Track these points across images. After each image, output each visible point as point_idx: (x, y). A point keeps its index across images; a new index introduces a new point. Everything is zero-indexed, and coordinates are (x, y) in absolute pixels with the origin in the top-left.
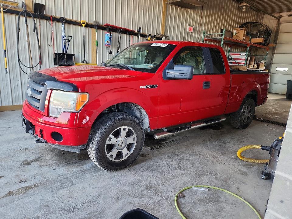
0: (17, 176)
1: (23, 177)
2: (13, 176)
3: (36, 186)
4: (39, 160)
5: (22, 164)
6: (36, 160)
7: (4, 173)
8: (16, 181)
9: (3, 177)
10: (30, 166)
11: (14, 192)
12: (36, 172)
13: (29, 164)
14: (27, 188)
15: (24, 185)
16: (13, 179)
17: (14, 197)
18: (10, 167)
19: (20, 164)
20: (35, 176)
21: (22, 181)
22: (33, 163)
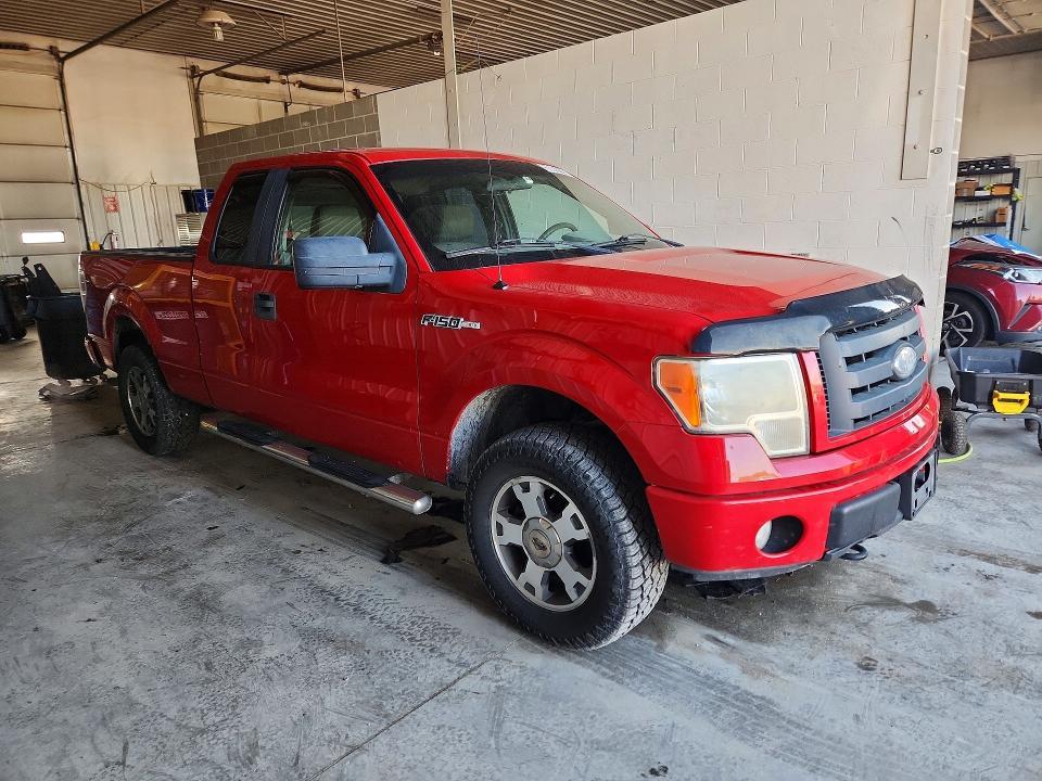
0: (988, 594)
1: (976, 583)
2: (999, 599)
3: (964, 553)
4: (884, 598)
5: (944, 617)
6: (891, 603)
7: (1018, 620)
8: (1000, 584)
9: (1029, 613)
10: (928, 597)
11: (1021, 568)
12: (932, 577)
13: (926, 606)
14: (990, 559)
15: (990, 568)
16: (1005, 592)
17: (1029, 562)
18: (987, 627)
19: (950, 622)
20: (946, 569)
21: (987, 578)
22: (909, 601)
